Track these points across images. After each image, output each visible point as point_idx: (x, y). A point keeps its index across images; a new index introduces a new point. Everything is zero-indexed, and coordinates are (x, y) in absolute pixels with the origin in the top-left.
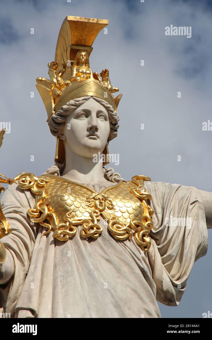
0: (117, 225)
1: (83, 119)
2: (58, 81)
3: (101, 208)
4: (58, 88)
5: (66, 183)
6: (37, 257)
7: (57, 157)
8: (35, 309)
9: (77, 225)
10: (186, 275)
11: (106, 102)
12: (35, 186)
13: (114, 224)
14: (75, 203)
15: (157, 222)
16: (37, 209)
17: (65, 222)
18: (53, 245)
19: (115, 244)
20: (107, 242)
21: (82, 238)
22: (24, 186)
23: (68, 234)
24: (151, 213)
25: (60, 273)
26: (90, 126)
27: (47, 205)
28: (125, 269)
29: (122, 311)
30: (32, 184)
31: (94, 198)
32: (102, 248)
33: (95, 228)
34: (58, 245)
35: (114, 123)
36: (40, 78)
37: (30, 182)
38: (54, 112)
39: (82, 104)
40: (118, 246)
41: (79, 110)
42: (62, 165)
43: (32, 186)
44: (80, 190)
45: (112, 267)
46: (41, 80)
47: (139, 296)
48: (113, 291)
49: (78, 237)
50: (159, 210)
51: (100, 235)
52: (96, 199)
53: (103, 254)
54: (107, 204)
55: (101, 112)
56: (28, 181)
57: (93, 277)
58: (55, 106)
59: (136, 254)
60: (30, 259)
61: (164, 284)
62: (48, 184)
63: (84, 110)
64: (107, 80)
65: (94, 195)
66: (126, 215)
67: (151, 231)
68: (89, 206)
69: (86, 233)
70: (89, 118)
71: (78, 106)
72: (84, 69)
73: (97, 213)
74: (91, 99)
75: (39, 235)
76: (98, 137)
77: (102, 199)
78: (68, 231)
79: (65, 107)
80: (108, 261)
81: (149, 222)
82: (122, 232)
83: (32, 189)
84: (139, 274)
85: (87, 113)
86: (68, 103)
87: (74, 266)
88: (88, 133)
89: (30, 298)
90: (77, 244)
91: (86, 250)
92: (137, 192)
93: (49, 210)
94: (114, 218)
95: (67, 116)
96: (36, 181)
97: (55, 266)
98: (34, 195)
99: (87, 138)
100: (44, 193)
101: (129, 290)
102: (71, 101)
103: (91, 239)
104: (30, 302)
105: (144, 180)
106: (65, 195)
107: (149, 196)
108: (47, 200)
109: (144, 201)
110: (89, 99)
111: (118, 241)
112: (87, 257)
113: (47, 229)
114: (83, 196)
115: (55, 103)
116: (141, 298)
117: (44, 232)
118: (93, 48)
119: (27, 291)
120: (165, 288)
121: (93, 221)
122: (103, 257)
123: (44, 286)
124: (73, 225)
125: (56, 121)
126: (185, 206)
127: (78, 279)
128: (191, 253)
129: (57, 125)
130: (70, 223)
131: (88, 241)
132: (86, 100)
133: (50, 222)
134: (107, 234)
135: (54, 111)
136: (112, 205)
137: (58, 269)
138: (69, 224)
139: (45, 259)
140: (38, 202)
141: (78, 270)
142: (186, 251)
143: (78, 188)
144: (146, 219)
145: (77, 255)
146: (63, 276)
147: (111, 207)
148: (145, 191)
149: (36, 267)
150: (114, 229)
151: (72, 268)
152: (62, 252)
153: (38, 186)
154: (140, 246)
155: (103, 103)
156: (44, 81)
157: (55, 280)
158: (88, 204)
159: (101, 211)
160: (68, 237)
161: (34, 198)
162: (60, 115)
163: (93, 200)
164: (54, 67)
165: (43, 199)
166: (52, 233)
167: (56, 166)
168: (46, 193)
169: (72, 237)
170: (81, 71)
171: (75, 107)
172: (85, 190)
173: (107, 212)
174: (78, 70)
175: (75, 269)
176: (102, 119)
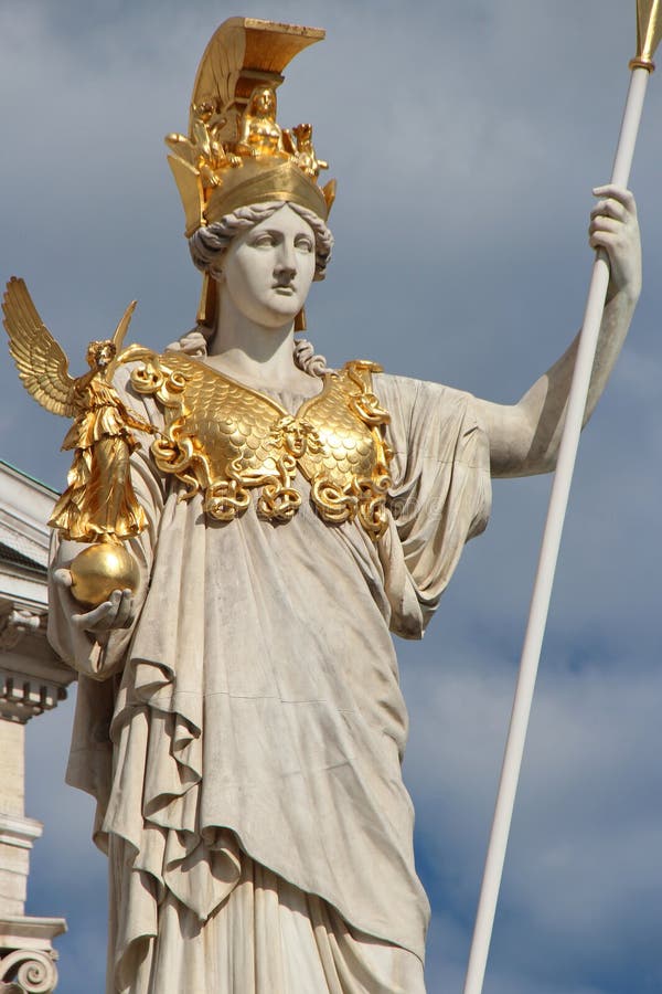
0: (328, 490)
1: (267, 250)
2: (212, 150)
3: (298, 451)
4: (211, 164)
5: (227, 386)
6: (172, 549)
7: (203, 317)
8: (172, 667)
9: (250, 487)
10: (445, 580)
11: (315, 215)
12: (164, 388)
13: (323, 487)
14: (248, 438)
15: (398, 472)
16: (170, 442)
17: (229, 480)
18: (203, 526)
19: (323, 533)
20: (309, 527)
21: (261, 516)
22: (144, 387)
23: (235, 507)
24: (388, 456)
25: (218, 591)
26: (280, 267)
27: (191, 437)
28: (341, 585)
29: (336, 679)
30: (159, 383)
31: (285, 429)
32: (299, 540)
33: (287, 497)
34: (213, 527)
35: (323, 253)
36: (174, 137)
37: (155, 379)
38: (203, 221)
39: (267, 217)
40: (330, 534)
41: (260, 229)
42: (211, 332)
43: (160, 389)
44: (256, 407)
45: (317, 582)
46: (177, 142)
47: (366, 642)
48: (320, 638)
49: (252, 513)
50: (402, 446)
51: (296, 511)
52: (290, 432)
53: (303, 555)
54: (309, 442)
55: (303, 236)
56: (151, 377)
57: (285, 607)
58: (207, 209)
59: (362, 551)
60: (155, 548)
61: (404, 603)
62: (188, 384)
63: (270, 232)
64: (309, 148)
65: (285, 421)
66: (344, 464)
67: (388, 495)
68: (274, 446)
69: (269, 507)
70: (280, 247)
71: (258, 221)
72: (265, 126)
73: (290, 462)
74: (286, 207)
75: (172, 498)
76: (294, 290)
77: (301, 432)
78: (233, 500)
79: (231, 218)
80: (311, 568)
81: (385, 476)
82: (338, 507)
83: (158, 393)
84: (366, 595)
85: (276, 238)
86: (237, 211)
87: (246, 577)
88: (275, 281)
89: (160, 642)
90: (250, 528)
91: (269, 543)
92: (363, 408)
93: (195, 448)
94: (322, 475)
95: (233, 237)
96: (166, 375)
97: (208, 573)
98: (161, 406)
99: (272, 292)
100: (183, 406)
101: (349, 633)
102: (245, 208)
103: (278, 520)
104: (161, 651)
105: (371, 371)
106: (229, 421)
107: (387, 418)
108: (190, 422)
109: (376, 429)
110: (281, 207)
111: (329, 524)
112: (272, 561)
113: (189, 488)
114: (264, 423)
115: (205, 200)
116: (369, 648)
117: (183, 492)
118: (283, 78)
119: (152, 623)
120: (405, 612)
121: (282, 479)
122: (301, 560)
123: (187, 617)
124: (244, 488)
125: (209, 243)
126: (452, 438)
127: (254, 607)
128: (458, 536)
129: (209, 253)
130: (239, 483)
131: (272, 523)
132: (276, 209)
133: (197, 474)
134: (308, 508)
135: (204, 218)
136: (318, 443)
137: (214, 581)
138: (238, 485)
139: (187, 554)
140: (171, 425)
141: (253, 587)
142: (448, 533)
143: (252, 401)
144: (379, 470)
145: (251, 553)
146: (225, 599)
147: (316, 447)
148: (376, 407)
149: (169, 573)
150: (322, 499)
151: (242, 583)
152: (221, 543)
153: (171, 388)
154: (366, 531)
155: (309, 217)
156: (182, 143)
157: (208, 605)
158: (273, 441)
159: (297, 457)
160: (233, 511)
161: (163, 412)
162: (217, 233)
163: (282, 432)
164: (204, 117)
165: (182, 418)
166: (199, 498)
167: (199, 335)
168: (189, 407)
169: (241, 513)
170: (260, 131)
171: (251, 223)
172: (265, 406)
173: (308, 460)
174: (254, 129)
175: (248, 585)
176: (304, 249)
